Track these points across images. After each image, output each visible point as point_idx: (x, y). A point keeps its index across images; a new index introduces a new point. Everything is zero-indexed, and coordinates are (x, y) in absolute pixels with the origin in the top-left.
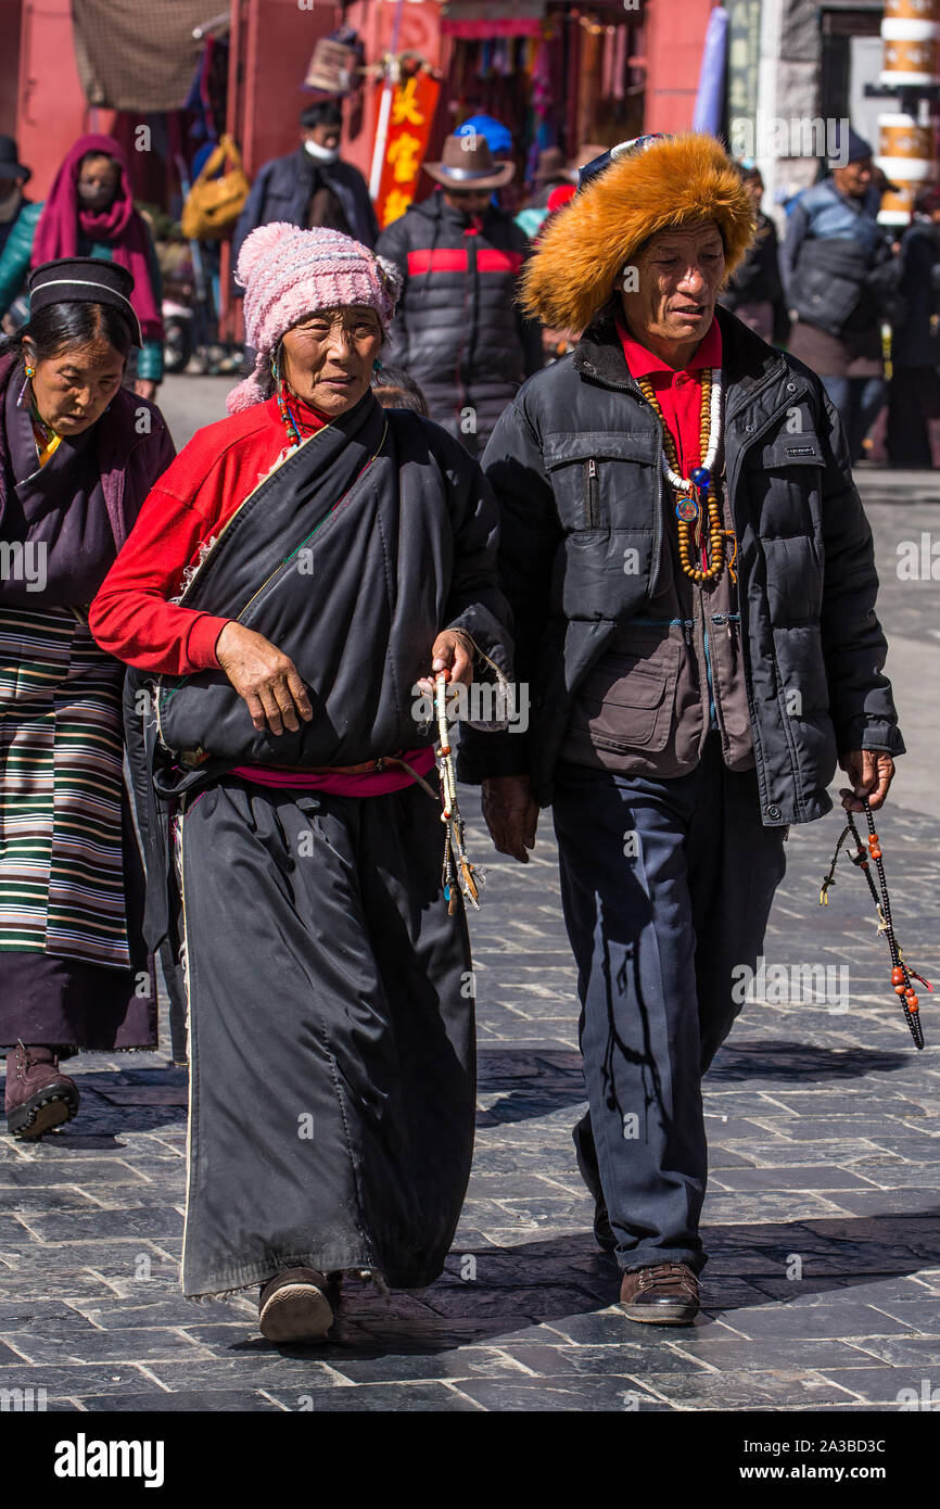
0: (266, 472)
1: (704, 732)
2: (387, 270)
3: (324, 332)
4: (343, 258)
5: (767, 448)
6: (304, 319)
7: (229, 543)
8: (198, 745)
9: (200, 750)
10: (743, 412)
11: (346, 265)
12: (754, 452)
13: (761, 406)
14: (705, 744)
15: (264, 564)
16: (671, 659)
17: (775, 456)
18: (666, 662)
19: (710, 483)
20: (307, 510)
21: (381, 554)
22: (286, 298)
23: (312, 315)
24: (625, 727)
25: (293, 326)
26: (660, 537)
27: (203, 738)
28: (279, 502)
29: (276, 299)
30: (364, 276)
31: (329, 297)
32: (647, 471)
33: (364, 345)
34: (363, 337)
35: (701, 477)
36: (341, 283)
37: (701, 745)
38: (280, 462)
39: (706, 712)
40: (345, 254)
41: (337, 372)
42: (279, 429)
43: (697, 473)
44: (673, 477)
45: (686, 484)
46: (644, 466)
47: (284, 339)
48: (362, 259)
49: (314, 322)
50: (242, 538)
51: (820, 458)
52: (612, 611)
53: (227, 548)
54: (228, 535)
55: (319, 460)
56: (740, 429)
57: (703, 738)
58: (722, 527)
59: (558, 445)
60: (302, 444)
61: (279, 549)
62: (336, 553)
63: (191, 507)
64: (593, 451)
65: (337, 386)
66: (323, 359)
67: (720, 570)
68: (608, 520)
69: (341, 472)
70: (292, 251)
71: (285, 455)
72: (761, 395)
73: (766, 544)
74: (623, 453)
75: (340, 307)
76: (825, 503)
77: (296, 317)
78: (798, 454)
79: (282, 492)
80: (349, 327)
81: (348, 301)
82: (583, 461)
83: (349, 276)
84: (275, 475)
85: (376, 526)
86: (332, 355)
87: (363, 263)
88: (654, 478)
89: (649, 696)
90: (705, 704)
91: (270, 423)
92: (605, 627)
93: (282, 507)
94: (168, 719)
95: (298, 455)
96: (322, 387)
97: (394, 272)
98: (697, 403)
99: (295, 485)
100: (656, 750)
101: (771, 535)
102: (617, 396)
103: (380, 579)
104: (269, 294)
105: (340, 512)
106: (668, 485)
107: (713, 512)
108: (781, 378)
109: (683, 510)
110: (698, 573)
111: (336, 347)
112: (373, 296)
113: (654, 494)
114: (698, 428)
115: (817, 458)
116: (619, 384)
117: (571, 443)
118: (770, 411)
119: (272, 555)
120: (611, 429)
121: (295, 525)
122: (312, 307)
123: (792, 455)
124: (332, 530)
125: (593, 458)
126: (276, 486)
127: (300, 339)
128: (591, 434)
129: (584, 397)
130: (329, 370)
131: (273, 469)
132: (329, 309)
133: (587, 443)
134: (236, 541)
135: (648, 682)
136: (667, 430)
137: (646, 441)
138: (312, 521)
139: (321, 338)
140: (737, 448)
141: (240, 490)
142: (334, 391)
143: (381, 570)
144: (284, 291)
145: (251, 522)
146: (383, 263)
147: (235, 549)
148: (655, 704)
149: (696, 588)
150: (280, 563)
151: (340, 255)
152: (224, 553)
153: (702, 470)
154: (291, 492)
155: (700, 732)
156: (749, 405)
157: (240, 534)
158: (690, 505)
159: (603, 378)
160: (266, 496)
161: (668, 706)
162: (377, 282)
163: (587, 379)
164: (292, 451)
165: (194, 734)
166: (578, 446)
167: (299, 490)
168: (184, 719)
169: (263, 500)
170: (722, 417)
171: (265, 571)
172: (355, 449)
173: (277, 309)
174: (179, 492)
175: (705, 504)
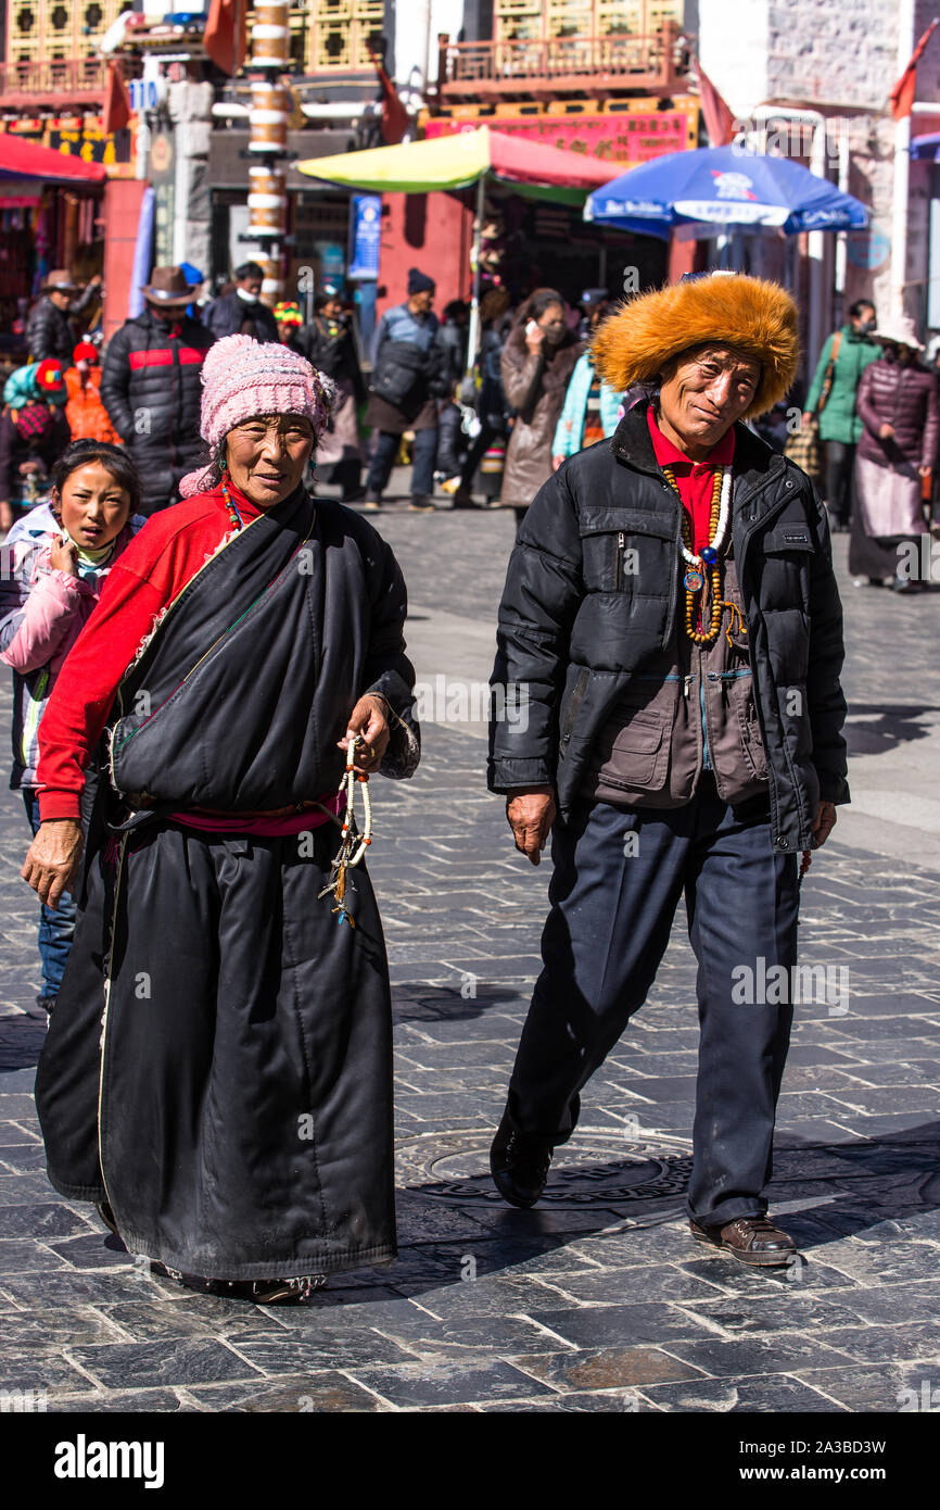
0: (212, 553)
1: (698, 771)
2: (325, 386)
3: (260, 434)
4: (285, 372)
5: (767, 535)
6: (244, 422)
7: (179, 613)
8: (145, 788)
9: (145, 794)
10: (748, 504)
11: (285, 378)
12: (757, 538)
13: (763, 500)
14: (699, 781)
15: (209, 634)
16: (667, 710)
17: (775, 541)
18: (663, 712)
19: (715, 562)
20: (247, 587)
21: (309, 627)
22: (232, 402)
23: (251, 419)
24: (630, 769)
25: (235, 427)
26: (674, 603)
27: (150, 783)
28: (222, 579)
29: (223, 402)
30: (301, 390)
31: (267, 406)
32: (667, 546)
33: (295, 449)
34: (294, 441)
35: (710, 555)
36: (279, 394)
37: (695, 783)
38: (223, 545)
39: (699, 753)
40: (287, 369)
41: (269, 469)
42: (223, 514)
43: (706, 552)
44: (687, 554)
45: (696, 560)
46: (664, 541)
47: (229, 436)
48: (303, 374)
49: (253, 425)
50: (191, 610)
51: (810, 545)
52: (630, 664)
53: (177, 618)
54: (177, 607)
55: (257, 544)
56: (746, 517)
57: (696, 776)
58: (722, 599)
59: (593, 517)
60: (244, 529)
61: (223, 620)
62: (271, 625)
63: (147, 582)
64: (623, 526)
65: (269, 482)
66: (258, 456)
67: (717, 635)
68: (631, 586)
69: (276, 554)
70: (242, 362)
71: (228, 537)
72: (764, 489)
73: (766, 615)
74: (648, 529)
75: (276, 414)
76: (811, 581)
77: (238, 420)
78: (793, 541)
79: (226, 571)
80: (282, 430)
81: (284, 410)
82: (614, 533)
83: (288, 388)
84: (219, 555)
85: (306, 602)
86: (266, 455)
87: (302, 377)
88: (672, 551)
89: (649, 743)
90: (699, 747)
91: (217, 509)
92: (623, 677)
93: (226, 583)
94: (121, 764)
95: (239, 539)
96: (255, 480)
97: (332, 388)
98: (709, 490)
99: (237, 565)
100: (656, 789)
101: (769, 608)
102: (646, 478)
103: (308, 648)
104: (219, 397)
105: (276, 589)
106: (682, 560)
107: (716, 586)
108: (781, 476)
109: (690, 581)
110: (698, 636)
111: (270, 448)
112: (307, 408)
113: (672, 565)
114: (709, 513)
115: (808, 546)
116: (647, 469)
117: (604, 516)
118: (770, 504)
119: (216, 625)
120: (638, 507)
121: (237, 599)
122: (252, 412)
123: (788, 541)
124: (267, 606)
125: (622, 531)
126: (221, 566)
127: (241, 441)
128: (621, 510)
129: (617, 476)
130: (262, 467)
131: (218, 550)
132: (266, 416)
133: (618, 517)
134: (185, 612)
135: (647, 731)
136: (686, 512)
137: (668, 520)
138: (251, 596)
139: (258, 439)
140: (743, 533)
141: (189, 568)
142: (267, 487)
143: (309, 640)
144: (230, 396)
145: (198, 596)
146: (323, 378)
147: (183, 620)
148: (653, 750)
149: (696, 649)
150: (223, 632)
151: (282, 369)
152: (174, 622)
153: (710, 549)
154: (234, 571)
155: (694, 771)
156: (754, 497)
157: (187, 609)
158: (696, 578)
159: (634, 463)
160: (211, 574)
161: (665, 750)
162: (312, 395)
163: (621, 461)
164: (235, 534)
165: (142, 778)
166: (611, 519)
167: (241, 569)
168: (134, 765)
169: (209, 577)
170: (731, 505)
171: (209, 639)
172: (288, 535)
173: (224, 409)
174: (136, 568)
175: (710, 579)
